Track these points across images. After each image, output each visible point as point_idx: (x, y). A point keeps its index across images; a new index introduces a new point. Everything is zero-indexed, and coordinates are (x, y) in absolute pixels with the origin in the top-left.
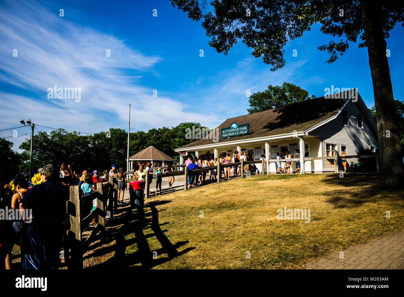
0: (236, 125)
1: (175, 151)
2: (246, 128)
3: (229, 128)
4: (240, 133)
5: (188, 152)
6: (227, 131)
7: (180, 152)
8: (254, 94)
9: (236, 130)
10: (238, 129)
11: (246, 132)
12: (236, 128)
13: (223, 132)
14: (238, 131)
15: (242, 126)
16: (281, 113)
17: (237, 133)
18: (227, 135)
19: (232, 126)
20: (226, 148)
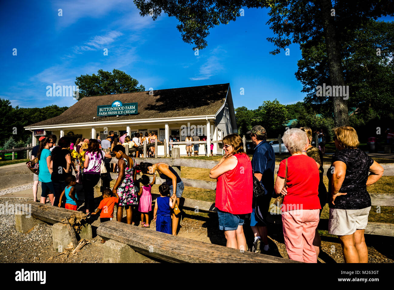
0: (120, 104)
1: (26, 129)
2: (134, 107)
3: (110, 106)
4: (125, 112)
5: (47, 132)
6: (106, 110)
7: (33, 130)
8: (82, 76)
9: (119, 108)
10: (122, 108)
11: (134, 112)
12: (119, 107)
13: (101, 110)
14: (122, 110)
15: (129, 105)
16: (158, 97)
17: (120, 112)
18: (106, 114)
19: (114, 104)
20: (117, 128)
